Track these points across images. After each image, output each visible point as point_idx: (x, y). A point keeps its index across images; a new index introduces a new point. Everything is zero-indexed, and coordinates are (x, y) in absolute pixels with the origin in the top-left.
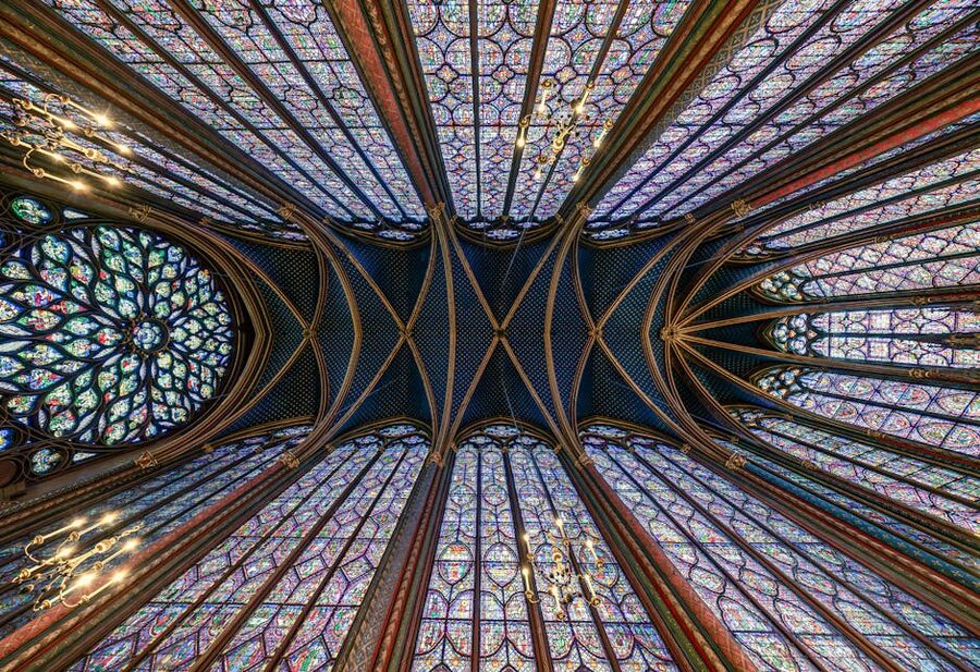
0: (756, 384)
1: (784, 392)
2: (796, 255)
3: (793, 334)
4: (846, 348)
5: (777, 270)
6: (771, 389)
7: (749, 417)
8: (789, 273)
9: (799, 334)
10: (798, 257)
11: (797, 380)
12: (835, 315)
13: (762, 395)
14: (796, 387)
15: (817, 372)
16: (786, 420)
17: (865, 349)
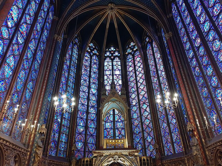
0: (91, 42)
1: (89, 51)
2: (143, 52)
3: (112, 52)
4: (108, 66)
5: (138, 47)
6: (89, 47)
7: (77, 40)
8: (137, 50)
9: (112, 54)
10: (142, 52)
11: (94, 54)
12: (120, 63)
13: (87, 44)
14: (92, 54)
15: (98, 59)
16: (78, 52)
17: (108, 70)
